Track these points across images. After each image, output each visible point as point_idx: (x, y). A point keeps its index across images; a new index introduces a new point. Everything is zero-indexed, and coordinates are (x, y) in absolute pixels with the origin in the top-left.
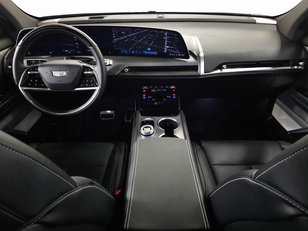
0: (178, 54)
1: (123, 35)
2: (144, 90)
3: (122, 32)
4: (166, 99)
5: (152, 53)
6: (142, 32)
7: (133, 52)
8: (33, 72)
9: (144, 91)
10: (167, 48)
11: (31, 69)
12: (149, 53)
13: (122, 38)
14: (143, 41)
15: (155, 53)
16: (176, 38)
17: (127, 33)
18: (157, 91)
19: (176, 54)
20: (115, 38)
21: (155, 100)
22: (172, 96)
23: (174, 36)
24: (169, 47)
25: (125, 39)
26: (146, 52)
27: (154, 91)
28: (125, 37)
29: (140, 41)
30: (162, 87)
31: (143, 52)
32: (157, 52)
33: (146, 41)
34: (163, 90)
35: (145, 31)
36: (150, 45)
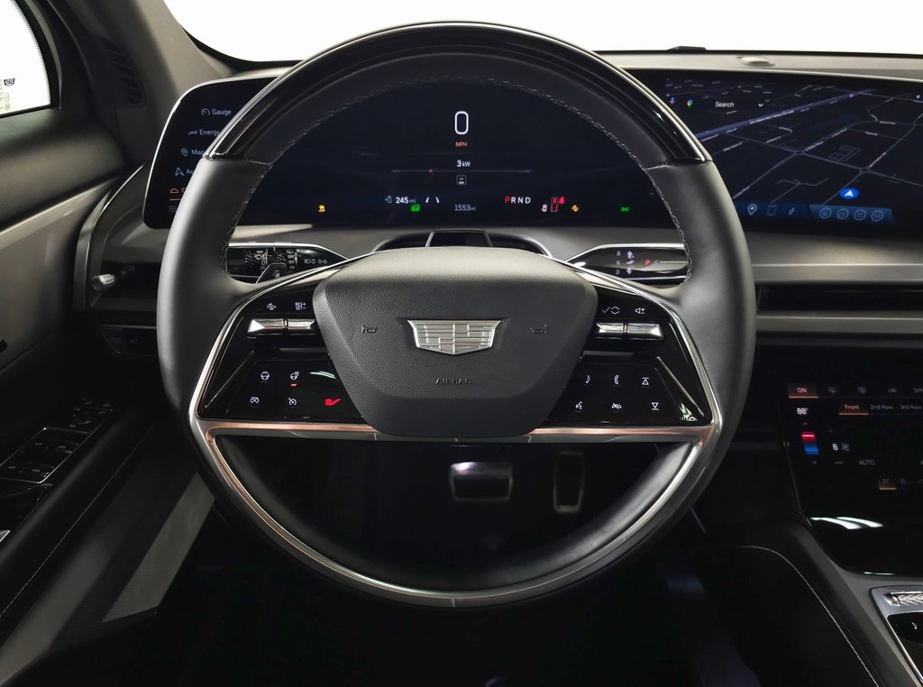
1: (720, 119)
2: (802, 403)
3: (718, 105)
5: (861, 213)
6: (833, 101)
7: (753, 208)
8: (279, 324)
9: (802, 411)
11: (271, 307)
12: (843, 212)
13: (709, 135)
14: (828, 148)
15: (879, 214)
17: (747, 107)
18: (869, 411)
21: (871, 462)
26: (825, 211)
27: (852, 410)
28: (730, 129)
29: (810, 148)
30: (894, 390)
31: (811, 206)
32: (889, 211)
33: (846, 153)
34: (903, 407)
35: (851, 96)
36: (860, 174)
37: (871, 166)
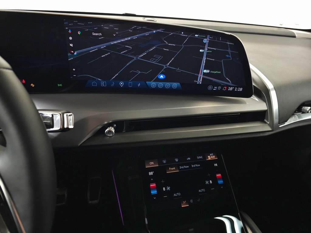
0: (228, 86)
1: (96, 41)
3: (94, 34)
4: (203, 190)
5: (168, 85)
6: (147, 34)
7: (122, 83)
9: (151, 173)
10: (204, 74)
12: (161, 85)
13: (93, 49)
14: (149, 56)
15: (175, 85)
16: (229, 51)
17: (108, 36)
18: (179, 169)
19: (222, 87)
20: (74, 49)
21: (179, 194)
22: (215, 180)
23: (226, 47)
24: (208, 71)
25: (101, 51)
26: (153, 84)
27: (172, 170)
28: (103, 46)
29: (141, 56)
30: (189, 159)
31: (147, 82)
32: (179, 84)
33: (157, 58)
34: (193, 166)
35: (154, 32)
36: (164, 68)
37: (168, 64)
